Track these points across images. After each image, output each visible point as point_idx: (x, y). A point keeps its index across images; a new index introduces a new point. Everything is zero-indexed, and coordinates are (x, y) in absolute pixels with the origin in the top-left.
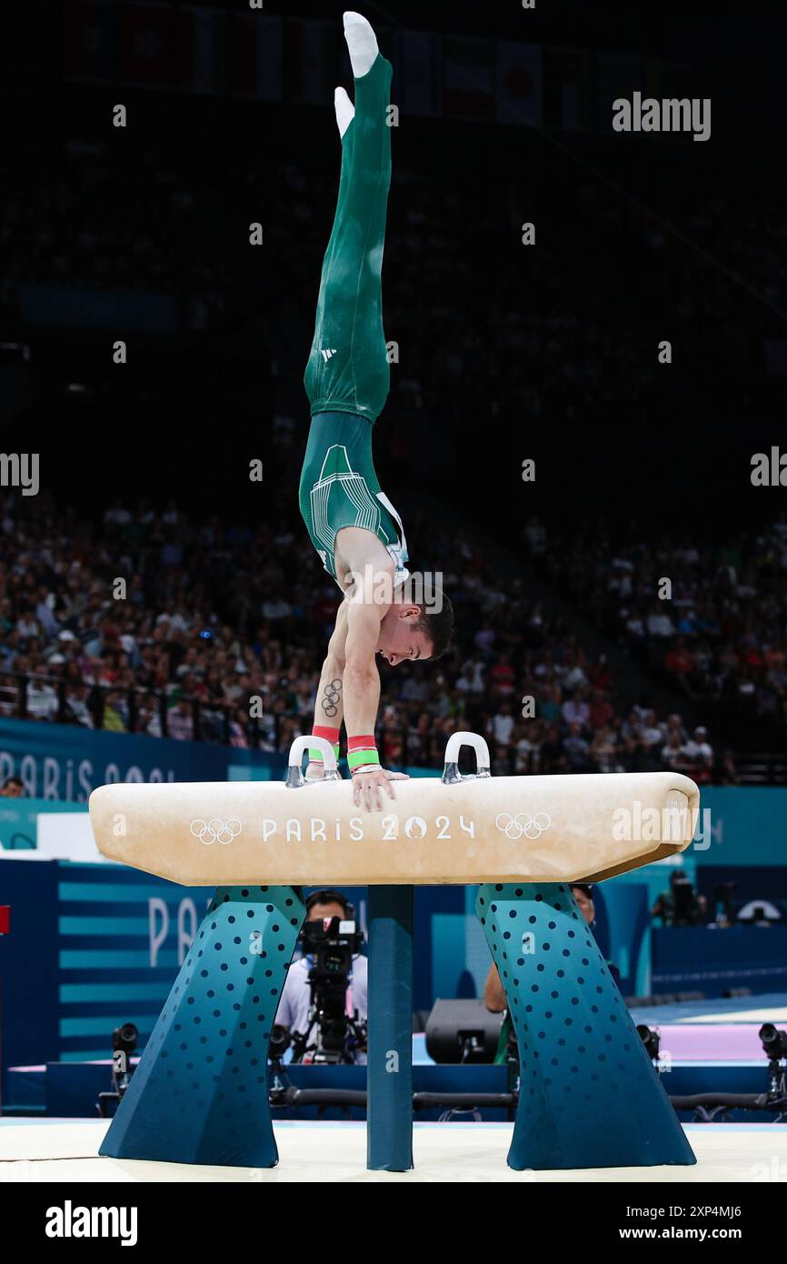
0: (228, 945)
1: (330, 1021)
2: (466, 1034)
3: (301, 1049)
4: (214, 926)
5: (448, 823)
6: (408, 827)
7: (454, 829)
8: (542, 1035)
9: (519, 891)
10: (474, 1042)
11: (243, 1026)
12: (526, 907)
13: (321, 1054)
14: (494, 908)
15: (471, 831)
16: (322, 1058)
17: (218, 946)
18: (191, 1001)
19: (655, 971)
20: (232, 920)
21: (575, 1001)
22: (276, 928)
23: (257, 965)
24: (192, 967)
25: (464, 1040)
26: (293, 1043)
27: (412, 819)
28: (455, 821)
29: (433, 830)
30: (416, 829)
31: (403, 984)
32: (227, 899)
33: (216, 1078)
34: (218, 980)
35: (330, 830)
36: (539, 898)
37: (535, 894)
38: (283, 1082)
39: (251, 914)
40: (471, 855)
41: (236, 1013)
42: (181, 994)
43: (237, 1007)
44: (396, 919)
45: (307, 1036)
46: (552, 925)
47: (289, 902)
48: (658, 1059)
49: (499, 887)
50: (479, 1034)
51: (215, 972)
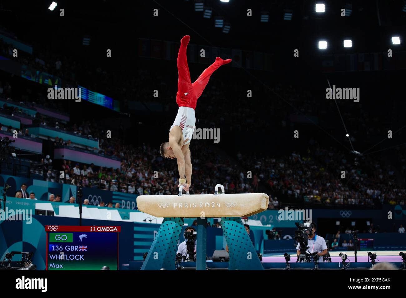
0: (166, 230)
1: (191, 253)
2: (221, 258)
3: (185, 259)
4: (163, 226)
5: (214, 204)
6: (206, 205)
7: (216, 205)
8: (235, 250)
9: (230, 219)
10: (223, 260)
11: (169, 248)
12: (231, 222)
13: (189, 260)
14: (224, 222)
15: (219, 205)
16: (189, 261)
17: (164, 231)
18: (158, 242)
19: (264, 249)
20: (167, 225)
21: (242, 243)
22: (177, 227)
23: (173, 235)
24: (159, 235)
25: (221, 259)
26: (183, 258)
27: (206, 203)
28: (216, 203)
29: (211, 205)
30: (207, 205)
31: (205, 239)
32: (166, 220)
33: (163, 259)
34: (164, 238)
35: (189, 205)
36: (234, 220)
37: (233, 219)
38: (181, 266)
39: (171, 224)
40: (219, 211)
41: (168, 245)
42: (156, 241)
43: (168, 244)
44: (203, 225)
45: (186, 257)
46: (237, 226)
47: (180, 221)
48: (262, 260)
49: (225, 218)
50: (224, 258)
51: (164, 236)
